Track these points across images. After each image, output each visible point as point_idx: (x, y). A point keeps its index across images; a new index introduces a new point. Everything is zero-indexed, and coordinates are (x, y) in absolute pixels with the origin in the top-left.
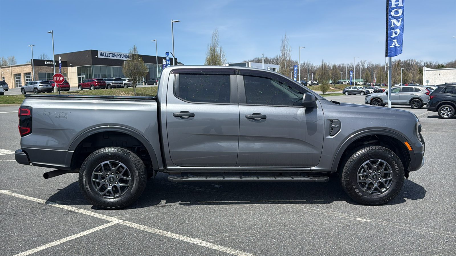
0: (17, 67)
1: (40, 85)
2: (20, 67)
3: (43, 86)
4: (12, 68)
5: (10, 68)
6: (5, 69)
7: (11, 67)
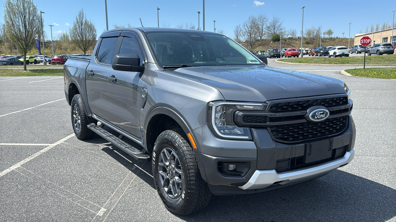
0: (386, 32)
1: (382, 48)
2: (388, 31)
3: (384, 48)
4: (382, 33)
5: (380, 33)
6: (377, 34)
7: (382, 31)
